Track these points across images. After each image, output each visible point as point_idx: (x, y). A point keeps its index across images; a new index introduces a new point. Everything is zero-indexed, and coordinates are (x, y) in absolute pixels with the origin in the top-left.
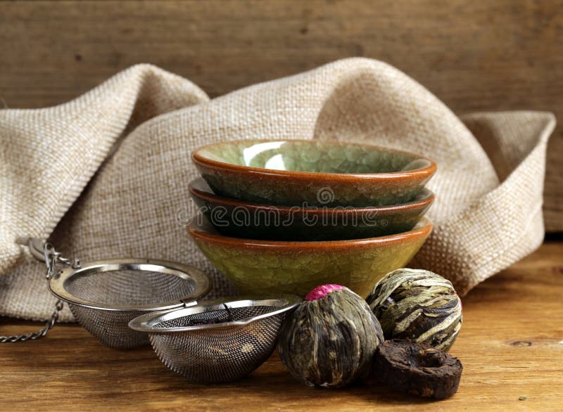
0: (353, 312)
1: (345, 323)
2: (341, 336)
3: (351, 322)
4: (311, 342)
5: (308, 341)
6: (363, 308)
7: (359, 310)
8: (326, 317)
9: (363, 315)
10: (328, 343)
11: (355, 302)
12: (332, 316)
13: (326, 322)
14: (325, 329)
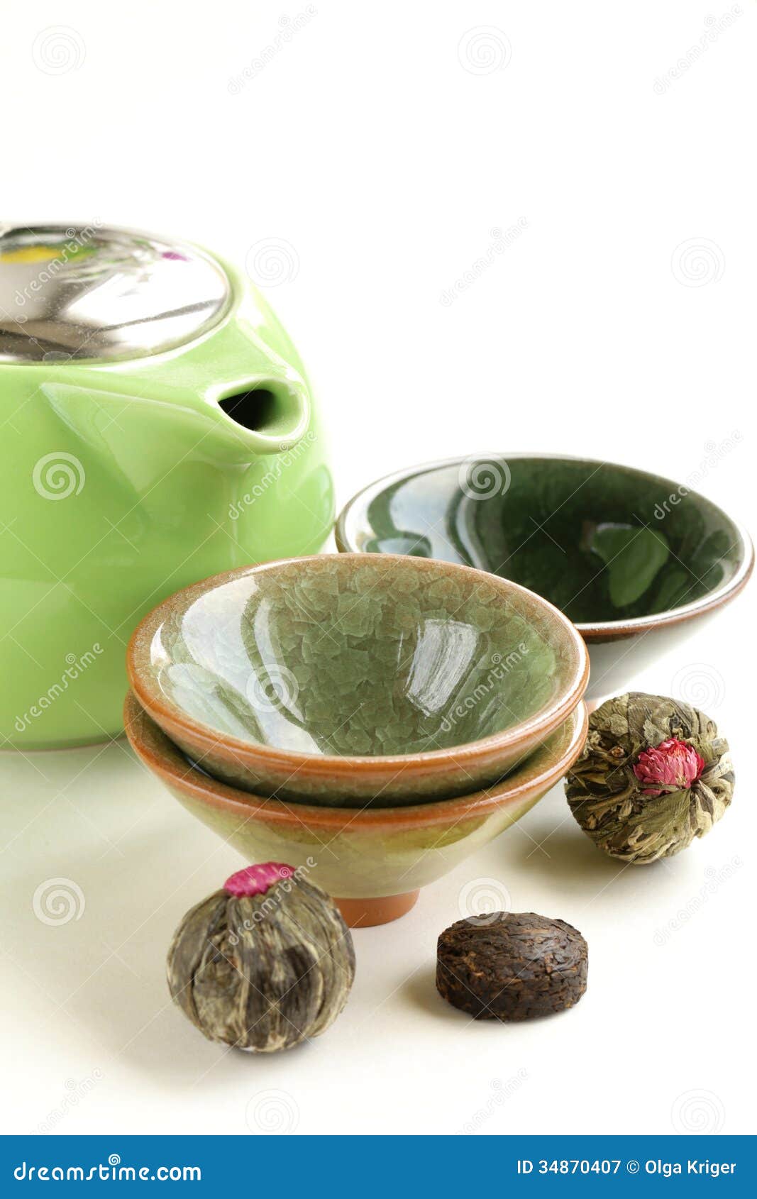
0: (314, 928)
1: (300, 949)
2: (292, 975)
3: (312, 949)
4: (235, 980)
5: (230, 977)
6: (331, 916)
7: (325, 924)
8: (266, 935)
9: (331, 933)
10: (266, 986)
11: (318, 907)
12: (276, 932)
13: (266, 944)
14: (263, 958)
